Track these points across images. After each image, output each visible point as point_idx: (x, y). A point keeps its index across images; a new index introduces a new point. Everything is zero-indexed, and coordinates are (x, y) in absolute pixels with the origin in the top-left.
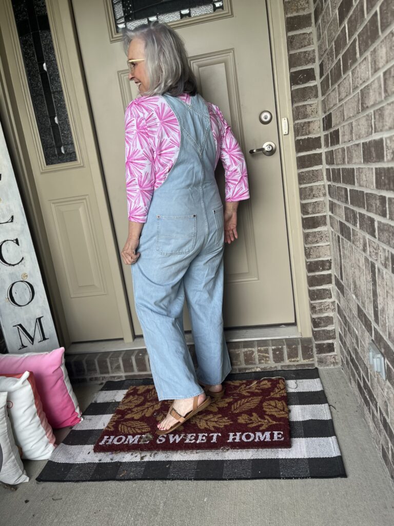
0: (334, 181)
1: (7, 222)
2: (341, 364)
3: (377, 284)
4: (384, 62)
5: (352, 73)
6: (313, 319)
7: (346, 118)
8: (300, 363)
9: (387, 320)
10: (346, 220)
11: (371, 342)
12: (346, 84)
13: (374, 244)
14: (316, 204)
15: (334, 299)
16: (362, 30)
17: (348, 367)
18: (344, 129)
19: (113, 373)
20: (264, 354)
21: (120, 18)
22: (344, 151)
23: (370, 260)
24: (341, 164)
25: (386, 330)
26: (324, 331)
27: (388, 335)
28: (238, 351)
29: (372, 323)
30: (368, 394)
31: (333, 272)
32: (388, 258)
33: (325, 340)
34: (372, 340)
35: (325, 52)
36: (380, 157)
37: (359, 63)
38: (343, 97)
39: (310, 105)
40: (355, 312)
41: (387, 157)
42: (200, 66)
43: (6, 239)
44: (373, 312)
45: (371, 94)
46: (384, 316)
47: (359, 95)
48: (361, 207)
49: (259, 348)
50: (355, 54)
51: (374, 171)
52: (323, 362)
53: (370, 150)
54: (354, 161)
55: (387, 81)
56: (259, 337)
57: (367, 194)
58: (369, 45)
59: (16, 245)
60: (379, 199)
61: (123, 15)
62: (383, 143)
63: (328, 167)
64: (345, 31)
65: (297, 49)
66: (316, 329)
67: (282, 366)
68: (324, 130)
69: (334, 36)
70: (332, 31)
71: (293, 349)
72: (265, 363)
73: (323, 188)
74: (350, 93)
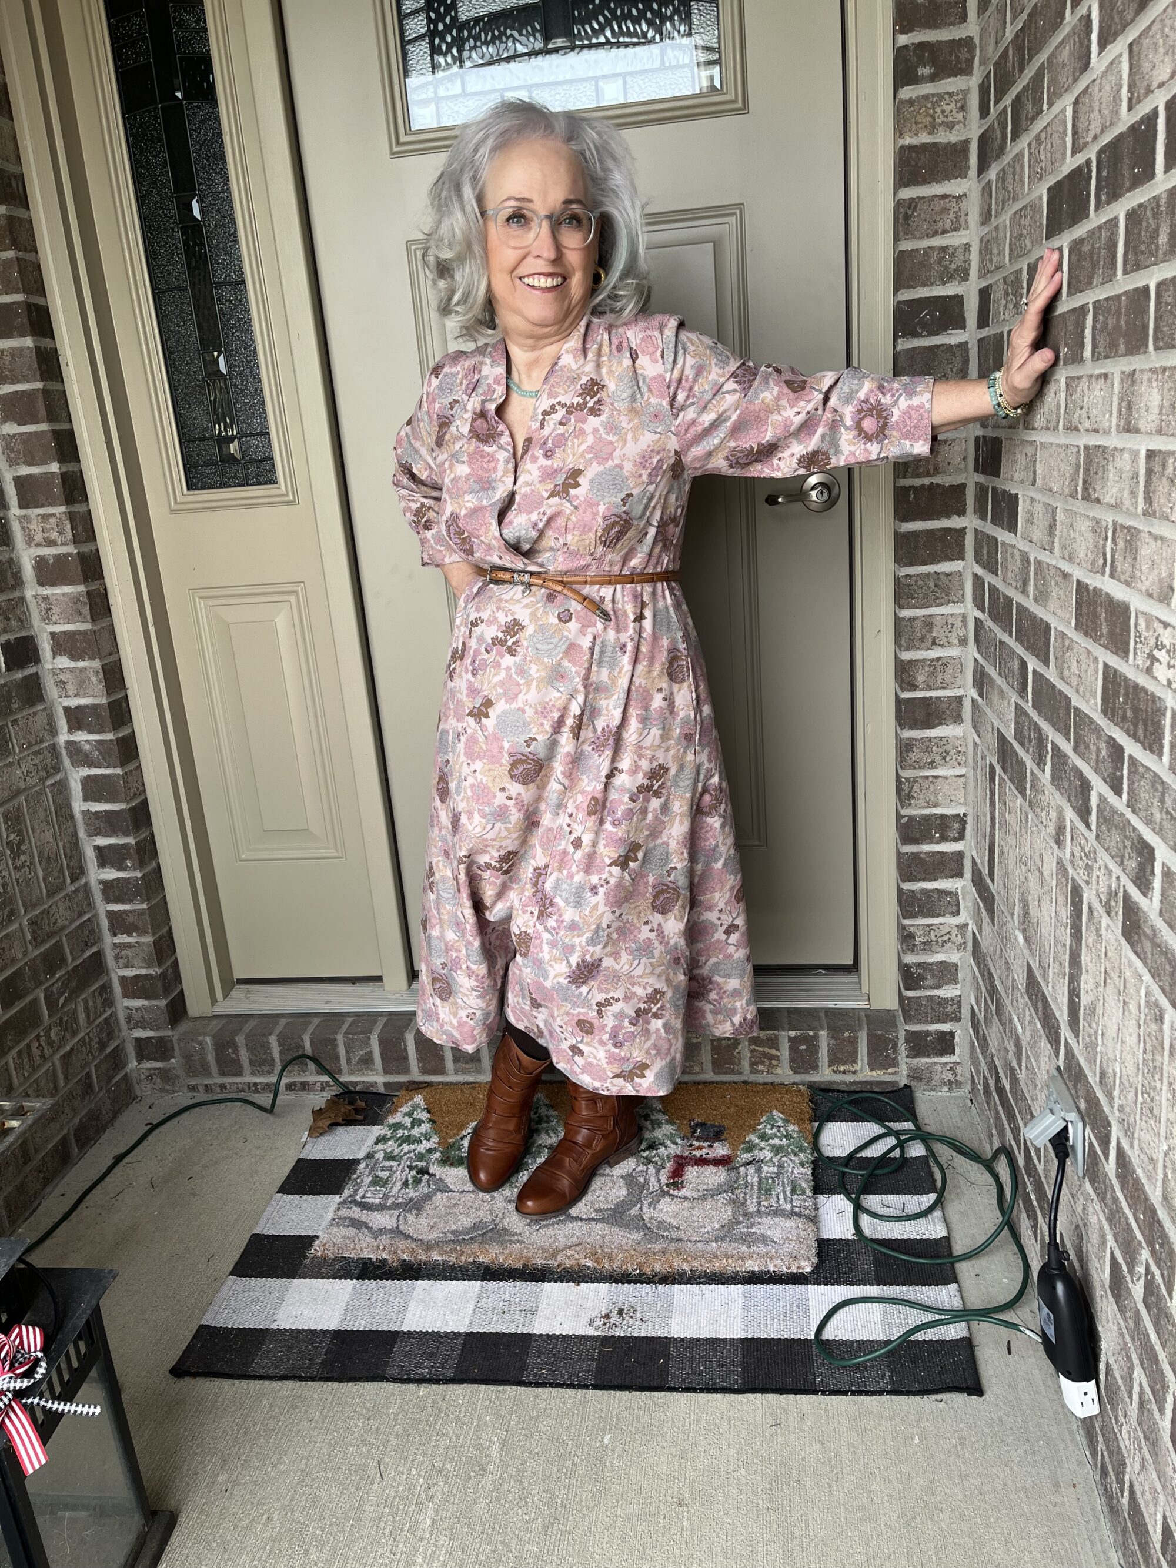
0: (995, 617)
2: (969, 1087)
3: (1083, 942)
4: (1153, 426)
5: (1068, 385)
6: (906, 965)
7: (1039, 482)
8: (859, 1077)
9: (1099, 1037)
10: (1015, 738)
11: (1056, 1073)
13: (1083, 841)
14: (938, 664)
15: (964, 917)
16: (1107, 299)
17: (988, 1103)
18: (1032, 506)
19: (351, 1072)
20: (766, 1050)
22: (1028, 562)
23: (1071, 871)
24: (1016, 588)
25: (1095, 1061)
26: (930, 998)
27: (1098, 1075)
29: (1062, 1026)
30: (1035, 1191)
31: (968, 847)
32: (1116, 895)
33: (932, 1022)
34: (1058, 1069)
35: (997, 268)
36: (1119, 644)
37: (1090, 372)
40: (1021, 981)
41: (1135, 659)
44: (1066, 1000)
45: (1111, 475)
46: (1094, 1025)
47: (1078, 452)
48: (1058, 730)
50: (1082, 345)
51: (1101, 667)
52: (921, 1079)
53: (1095, 609)
54: (1051, 606)
55: (1154, 479)
57: (1077, 709)
58: (1120, 352)
60: (1108, 743)
62: (1129, 618)
63: (979, 571)
65: (921, 238)
66: (910, 994)
67: (812, 1083)
68: (976, 470)
69: (1030, 251)
70: (1025, 232)
71: (844, 1039)
72: (768, 1073)
73: (960, 624)
74: (1056, 429)
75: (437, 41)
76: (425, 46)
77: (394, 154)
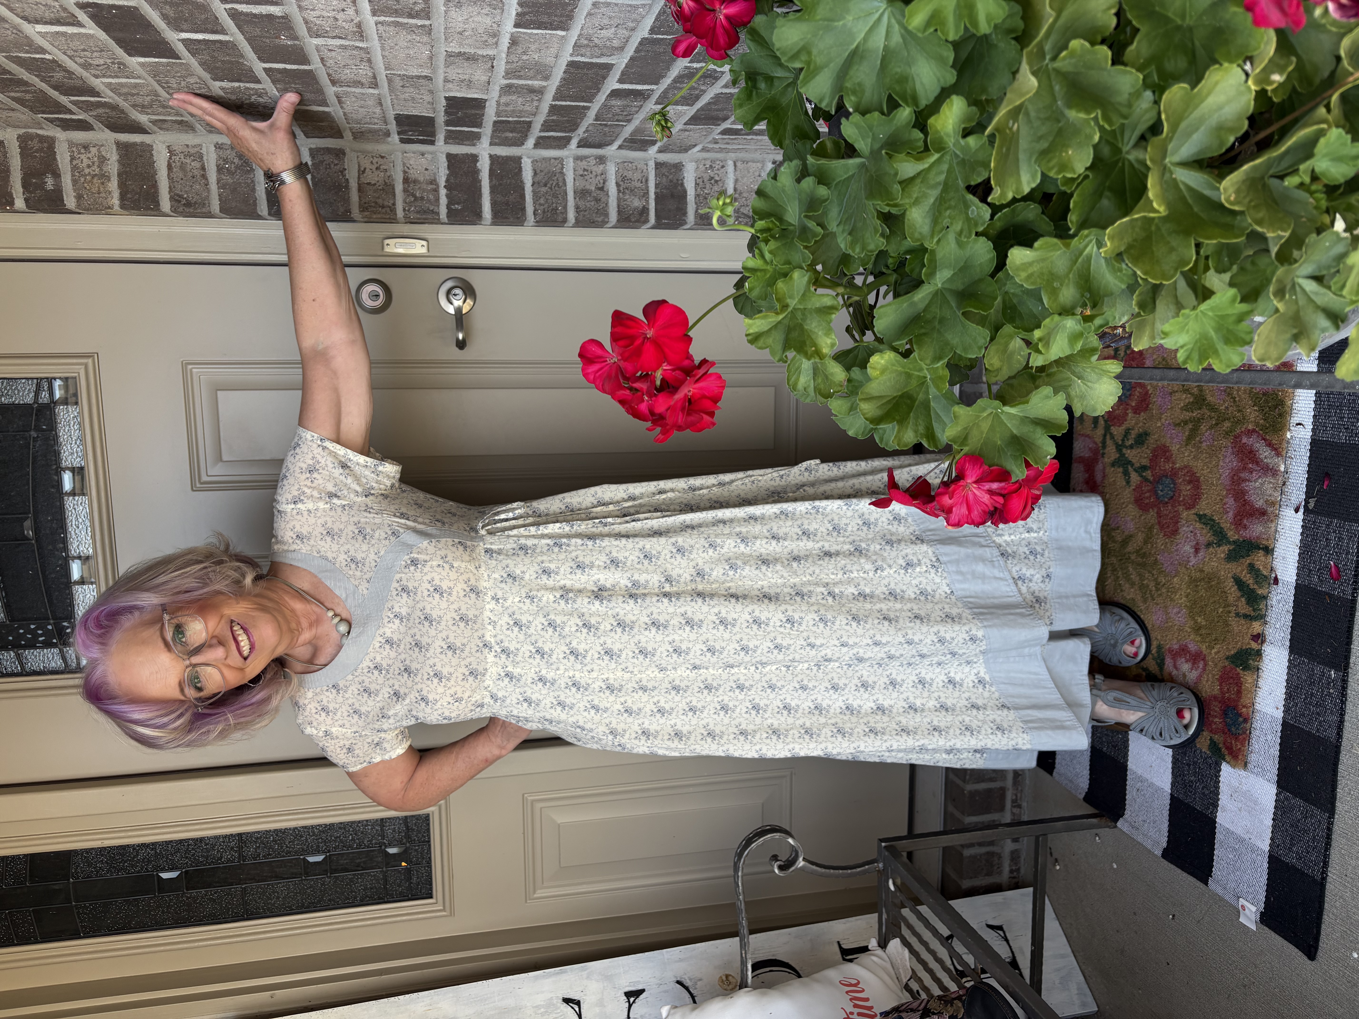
0: (574, 127)
5: (318, 36)
7: (426, 72)
10: (692, 104)
12: (340, 57)
14: (623, 185)
18: (452, 81)
22: (509, 86)
24: (539, 100)
37: (297, 10)
38: (370, 74)
39: (362, 172)
42: (219, 458)
47: (382, 23)
50: (270, 17)
53: (538, 5)
54: (550, 60)
57: (652, 31)
61: (55, 650)
63: (531, 142)
64: (199, 41)
65: (209, 191)
68: (432, 143)
69: (199, 78)
70: (183, 84)
73: (584, 163)
74: (367, 51)
75: (23, 642)
76: (27, 654)
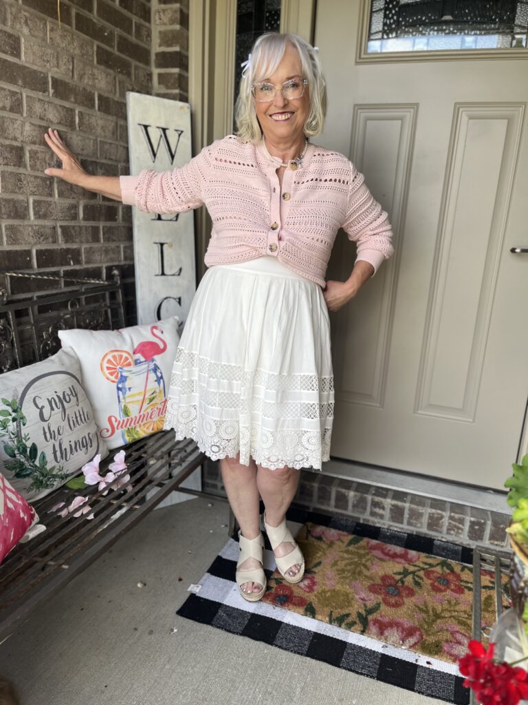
1: (174, 275)
20: (457, 524)
21: (377, 33)
28: (421, 509)
42: (471, 118)
43: (168, 295)
49: (452, 514)
56: (453, 498)
59: (178, 305)
61: (381, 29)
67: (478, 546)
71: (500, 528)
72: (456, 536)
75: (388, 12)
76: (381, 14)
77: (357, 63)
